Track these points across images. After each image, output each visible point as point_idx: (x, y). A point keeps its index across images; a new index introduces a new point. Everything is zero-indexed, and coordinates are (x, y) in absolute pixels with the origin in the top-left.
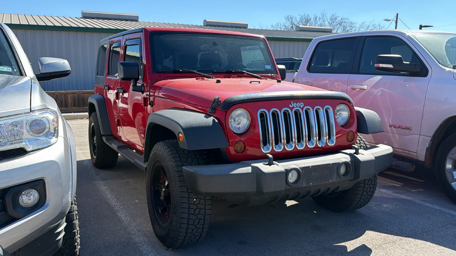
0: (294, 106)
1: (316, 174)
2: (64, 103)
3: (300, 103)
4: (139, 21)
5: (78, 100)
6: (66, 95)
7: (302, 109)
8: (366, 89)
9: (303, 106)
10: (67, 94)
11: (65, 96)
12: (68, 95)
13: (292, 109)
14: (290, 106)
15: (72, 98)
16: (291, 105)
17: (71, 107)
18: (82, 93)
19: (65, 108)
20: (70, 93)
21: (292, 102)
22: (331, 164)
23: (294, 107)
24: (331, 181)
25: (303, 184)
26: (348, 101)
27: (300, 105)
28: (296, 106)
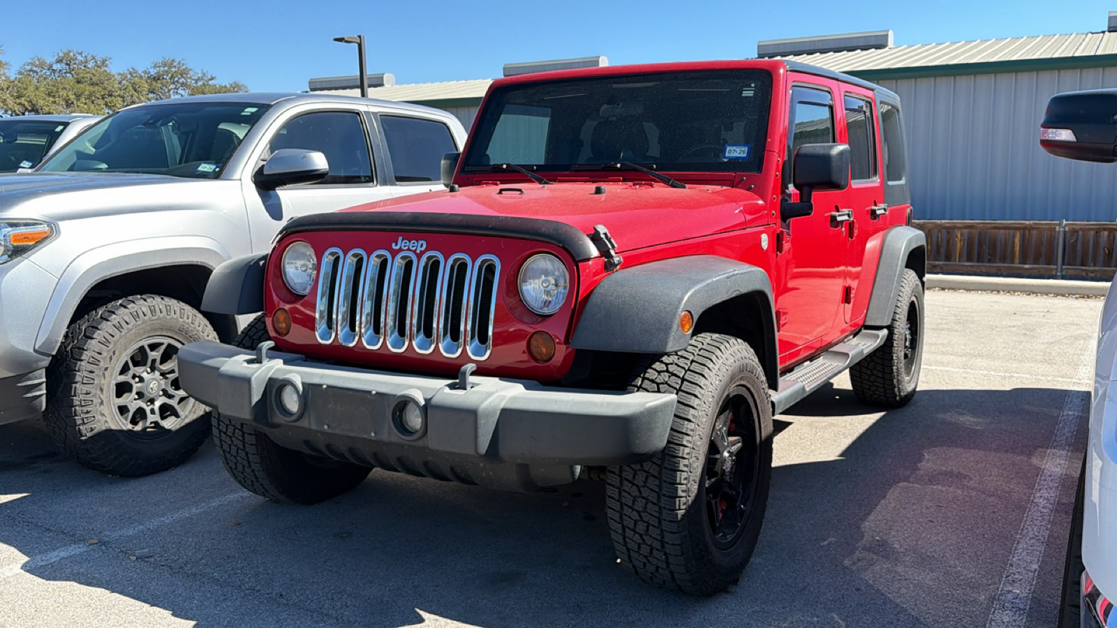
0: (403, 248)
1: (339, 407)
2: (943, 251)
3: (419, 241)
5: (980, 245)
6: (950, 230)
7: (419, 256)
9: (423, 249)
10: (954, 227)
11: (948, 233)
12: (956, 230)
13: (394, 254)
14: (393, 245)
15: (964, 240)
16: (396, 245)
17: (959, 261)
18: (990, 228)
19: (944, 262)
20: (960, 225)
21: (400, 238)
22: (373, 393)
23: (401, 250)
24: (373, 434)
25: (310, 424)
26: (564, 248)
27: (417, 247)
28: (406, 248)
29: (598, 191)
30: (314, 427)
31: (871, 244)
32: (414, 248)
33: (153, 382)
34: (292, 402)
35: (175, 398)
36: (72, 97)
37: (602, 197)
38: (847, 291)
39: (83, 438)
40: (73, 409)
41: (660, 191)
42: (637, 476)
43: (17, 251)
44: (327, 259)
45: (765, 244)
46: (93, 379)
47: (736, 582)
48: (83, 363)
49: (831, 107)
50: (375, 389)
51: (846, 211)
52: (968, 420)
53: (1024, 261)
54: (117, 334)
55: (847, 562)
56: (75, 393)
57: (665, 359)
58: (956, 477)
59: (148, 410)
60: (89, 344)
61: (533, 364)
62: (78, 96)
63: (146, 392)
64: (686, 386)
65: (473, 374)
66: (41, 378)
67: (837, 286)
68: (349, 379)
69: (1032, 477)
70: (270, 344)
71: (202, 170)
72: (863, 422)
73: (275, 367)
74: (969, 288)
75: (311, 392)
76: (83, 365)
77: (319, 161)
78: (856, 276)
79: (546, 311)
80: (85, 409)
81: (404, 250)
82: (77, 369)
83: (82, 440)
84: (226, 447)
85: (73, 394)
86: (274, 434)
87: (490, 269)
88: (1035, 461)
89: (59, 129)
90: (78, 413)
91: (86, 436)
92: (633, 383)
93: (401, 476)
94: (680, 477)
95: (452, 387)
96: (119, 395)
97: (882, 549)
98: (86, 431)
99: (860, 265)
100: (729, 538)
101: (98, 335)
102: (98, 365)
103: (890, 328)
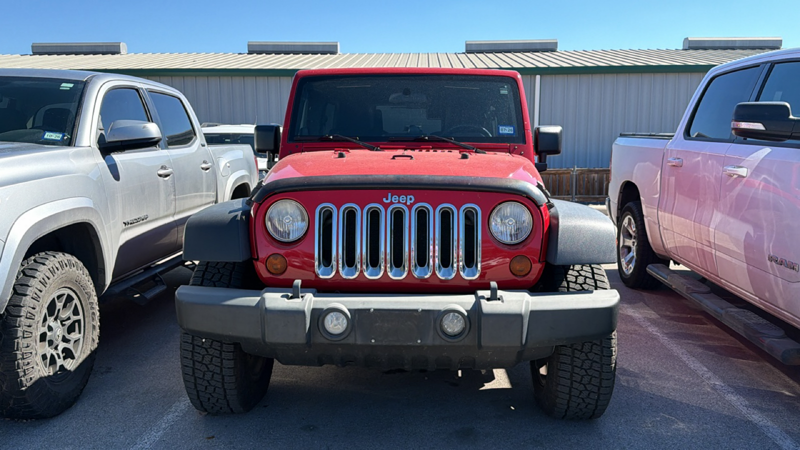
0: (394, 201)
1: (386, 324)
3: (408, 196)
4: (558, 50)
7: (410, 207)
8: (745, 175)
9: (412, 202)
13: (386, 206)
14: (384, 200)
16: (387, 199)
21: (390, 194)
22: (419, 311)
23: (392, 203)
24: (419, 341)
25: (356, 340)
26: (527, 197)
27: (406, 200)
28: (397, 201)
30: (359, 342)
32: (404, 201)
33: (59, 329)
35: (71, 342)
39: (23, 389)
40: (16, 362)
42: (584, 346)
46: (31, 333)
48: (22, 319)
50: (420, 307)
54: (43, 288)
56: (17, 348)
59: (56, 355)
60: (25, 300)
61: (514, 277)
63: (54, 340)
68: (390, 302)
71: (48, 137)
73: (309, 301)
75: (358, 315)
76: (23, 320)
80: (26, 361)
81: (394, 203)
82: (17, 325)
83: (22, 390)
85: (15, 349)
90: (21, 365)
91: (26, 386)
92: (562, 285)
96: (41, 344)
98: (26, 382)
101: (30, 291)
102: (33, 319)
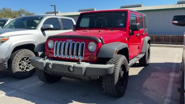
3: (71, 40)
7: (71, 42)
13: (67, 42)
18: (159, 36)
20: (154, 36)
21: (68, 39)
23: (68, 41)
26: (95, 41)
29: (100, 31)
30: (54, 71)
31: (142, 39)
33: (25, 63)
34: (50, 67)
35: (29, 66)
36: (5, 15)
37: (100, 32)
38: (139, 47)
40: (12, 68)
41: (109, 31)
42: (108, 78)
43: (3, 42)
44: (56, 43)
45: (126, 40)
47: (123, 95)
49: (136, 17)
50: (65, 64)
51: (139, 34)
52: (158, 68)
53: (164, 41)
54: (19, 55)
55: (141, 91)
56: (12, 65)
57: (112, 59)
58: (157, 77)
59: (24, 68)
61: (90, 60)
62: (6, 15)
63: (24, 65)
64: (116, 63)
65: (81, 61)
66: (6, 63)
67: (137, 46)
69: (169, 77)
70: (46, 57)
71: (32, 28)
72: (141, 68)
73: (47, 61)
74: (156, 46)
75: (54, 65)
76: (14, 61)
77: (52, 26)
78: (140, 44)
79: (93, 51)
80: (14, 68)
82: (12, 61)
84: (38, 74)
86: (47, 72)
87: (83, 44)
88: (169, 74)
89: (6, 21)
92: (107, 63)
93: (68, 78)
94: (115, 78)
95: (78, 64)
96: (19, 66)
97: (146, 89)
98: (14, 72)
99: (140, 42)
100: (122, 88)
101: (16, 56)
102: (16, 61)
103: (145, 53)
